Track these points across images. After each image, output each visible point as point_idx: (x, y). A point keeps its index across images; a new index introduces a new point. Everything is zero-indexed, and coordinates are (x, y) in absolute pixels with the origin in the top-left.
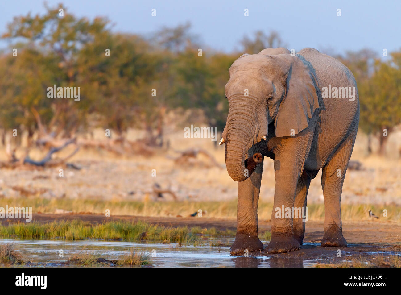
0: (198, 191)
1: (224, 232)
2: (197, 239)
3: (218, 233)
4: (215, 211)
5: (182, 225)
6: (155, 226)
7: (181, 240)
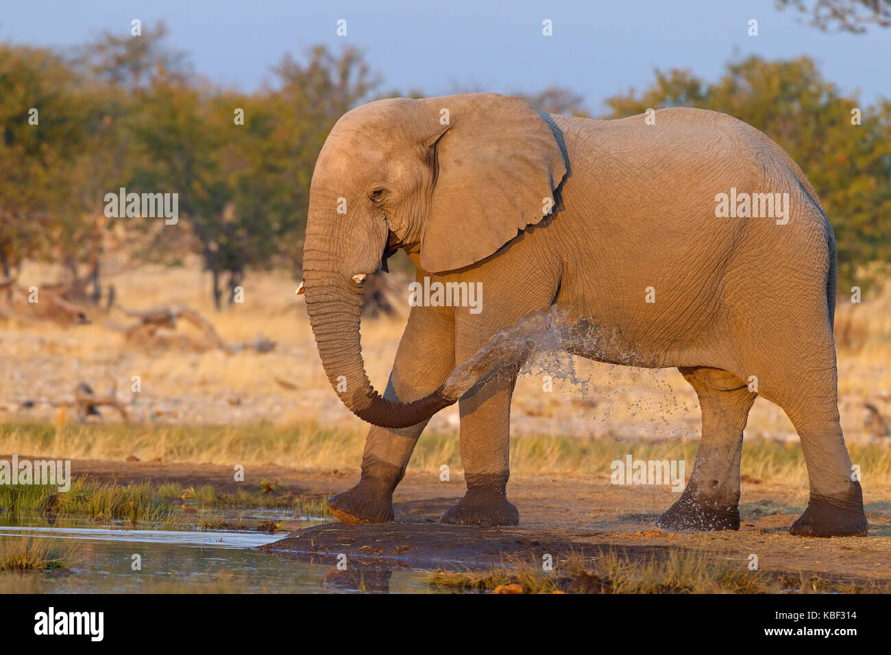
0: (176, 402)
1: (231, 497)
2: (172, 511)
3: (219, 498)
4: (214, 448)
5: (138, 479)
6: (78, 481)
7: (136, 513)
